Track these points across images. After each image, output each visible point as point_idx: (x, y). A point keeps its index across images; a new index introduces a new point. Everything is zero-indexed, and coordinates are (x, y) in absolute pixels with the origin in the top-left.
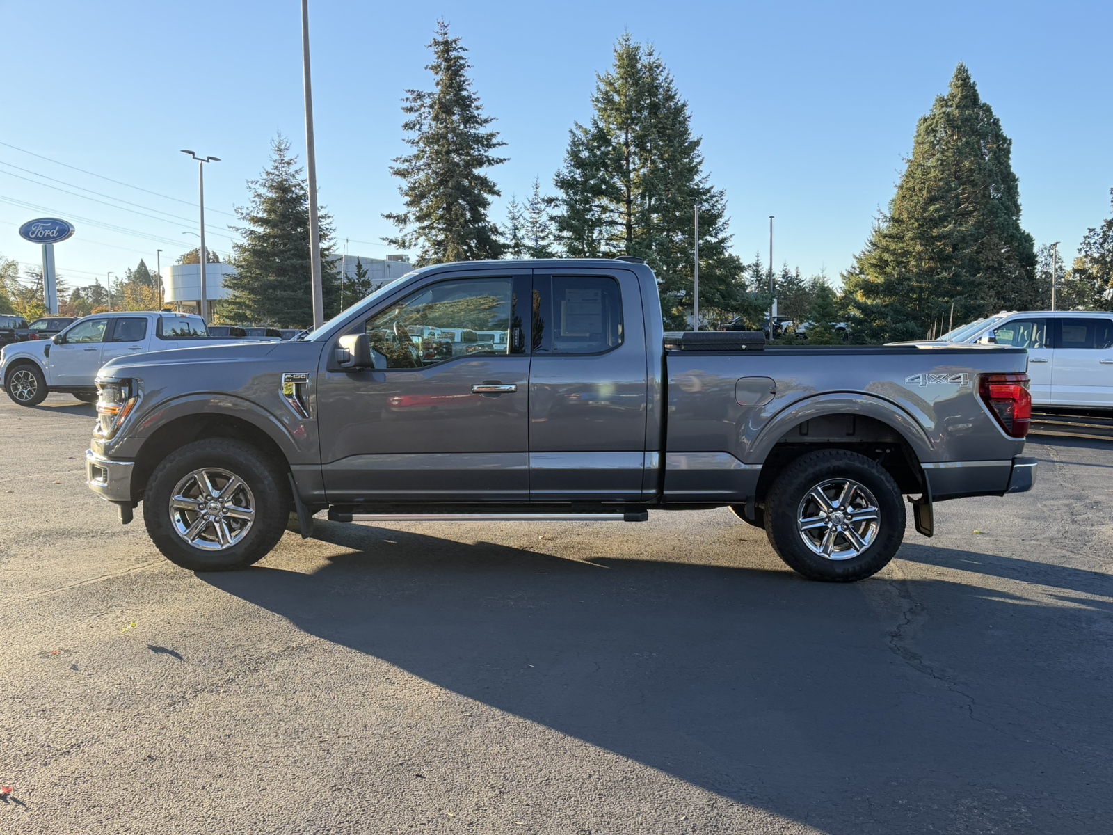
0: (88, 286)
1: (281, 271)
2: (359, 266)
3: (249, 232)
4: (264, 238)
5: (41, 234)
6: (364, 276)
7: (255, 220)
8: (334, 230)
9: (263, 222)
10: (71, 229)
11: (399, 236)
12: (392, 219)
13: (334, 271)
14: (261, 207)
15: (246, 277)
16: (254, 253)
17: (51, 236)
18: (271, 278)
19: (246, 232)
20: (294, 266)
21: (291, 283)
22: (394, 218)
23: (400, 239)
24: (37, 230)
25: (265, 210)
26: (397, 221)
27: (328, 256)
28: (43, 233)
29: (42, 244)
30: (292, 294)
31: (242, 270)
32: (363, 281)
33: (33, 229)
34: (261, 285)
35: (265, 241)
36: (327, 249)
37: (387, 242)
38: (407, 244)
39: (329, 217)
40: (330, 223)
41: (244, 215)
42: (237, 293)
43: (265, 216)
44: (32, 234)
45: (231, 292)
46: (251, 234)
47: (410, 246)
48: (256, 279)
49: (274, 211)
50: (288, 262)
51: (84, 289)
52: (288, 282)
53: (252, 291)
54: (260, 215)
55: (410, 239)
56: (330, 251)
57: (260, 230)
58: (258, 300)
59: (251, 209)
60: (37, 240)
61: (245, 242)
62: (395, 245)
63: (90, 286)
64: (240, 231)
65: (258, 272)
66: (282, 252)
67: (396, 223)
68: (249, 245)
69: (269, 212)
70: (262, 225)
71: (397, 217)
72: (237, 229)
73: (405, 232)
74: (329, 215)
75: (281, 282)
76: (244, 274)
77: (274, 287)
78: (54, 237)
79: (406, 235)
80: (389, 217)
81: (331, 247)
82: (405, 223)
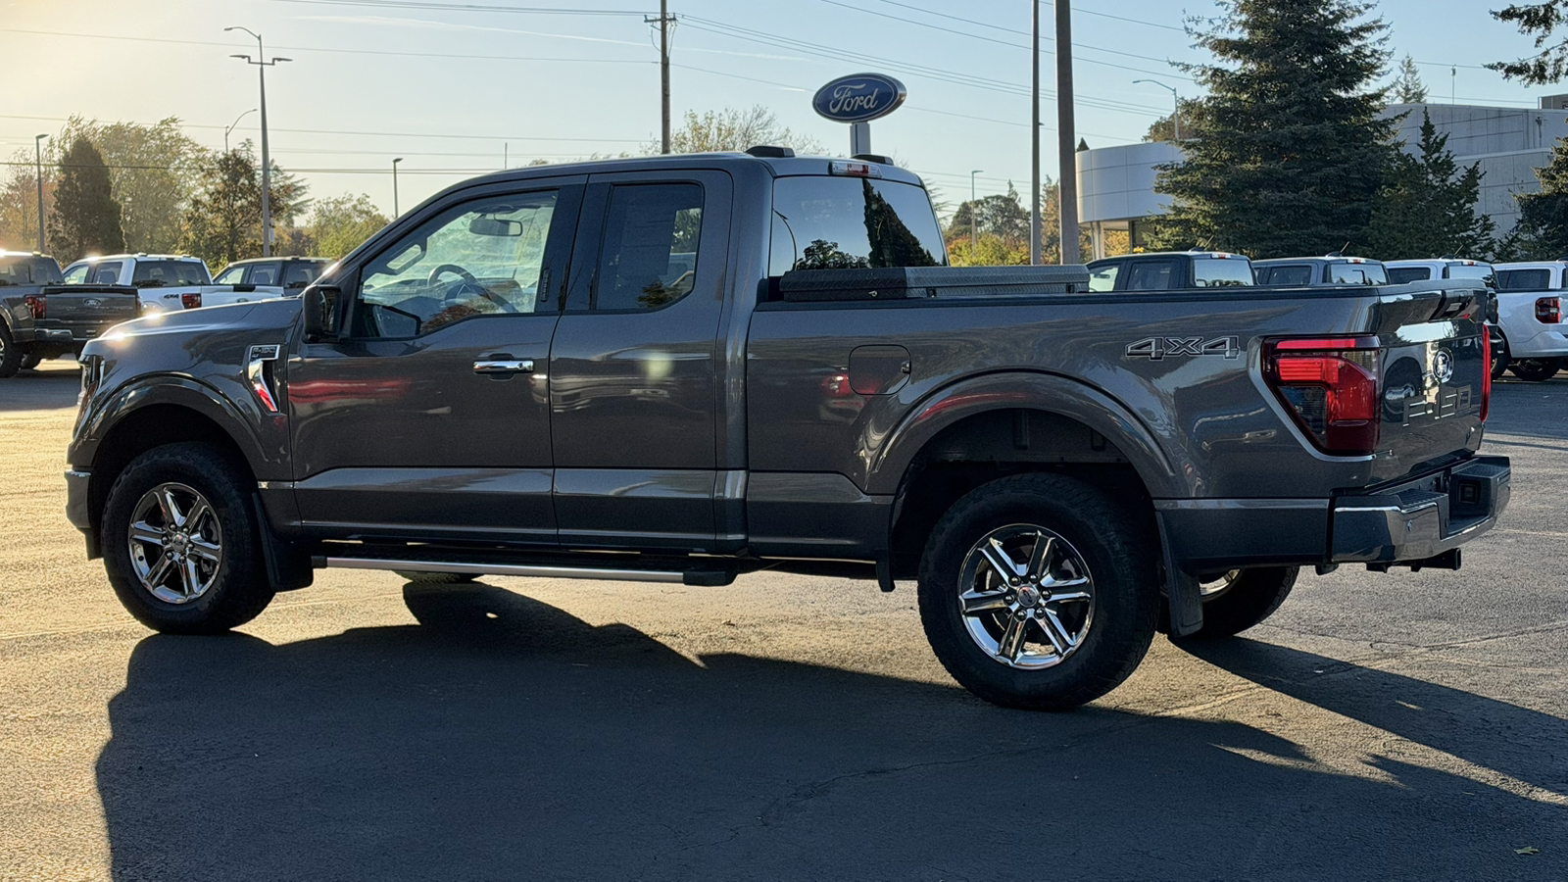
0: (982, 198)
1: (1272, 150)
2: (1428, 129)
3: (1210, 73)
4: (1239, 83)
5: (848, 106)
6: (1438, 150)
7: (1224, 47)
8: (1389, 54)
9: (1238, 49)
10: (900, 92)
11: (1530, 55)
12: (1516, 20)
13: (1389, 142)
14: (1237, 19)
15: (1200, 167)
16: (1220, 114)
17: (866, 107)
18: (1249, 166)
19: (1203, 73)
20: (1296, 138)
21: (1290, 173)
22: (1520, 16)
23: (1532, 63)
24: (843, 98)
25: (1245, 24)
26: (1526, 23)
27: (1378, 111)
28: (853, 102)
29: (850, 124)
30: (1291, 196)
31: (1196, 153)
32: (1435, 161)
33: (836, 96)
34: (1229, 183)
35: (1244, 88)
36: (1377, 96)
37: (1501, 72)
38: (1549, 71)
39: (1380, 27)
40: (1385, 39)
41: (1202, 39)
42: (1184, 203)
43: (1246, 36)
44: (834, 107)
45: (1171, 199)
46: (1213, 75)
47: (1557, 75)
48: (1222, 170)
49: (1263, 26)
50: (1285, 131)
51: (978, 203)
52: (1285, 172)
53: (1211, 195)
54: (1235, 36)
55: (1558, 61)
56: (1384, 100)
57: (1234, 66)
58: (1222, 215)
59: (1218, 22)
60: (840, 116)
61: (1202, 93)
62: (1521, 77)
63: (986, 198)
64: (1193, 70)
65: (1225, 155)
66: (1273, 109)
67: (1526, 28)
68: (1209, 99)
69: (1252, 26)
70: (1236, 57)
71: (1528, 13)
72: (1187, 68)
73: (1546, 45)
74: (1383, 23)
75: (1269, 173)
76: (1199, 160)
77: (1255, 183)
78: (870, 110)
79: (1546, 53)
80: (1508, 15)
81: (1385, 90)
82: (1548, 26)
